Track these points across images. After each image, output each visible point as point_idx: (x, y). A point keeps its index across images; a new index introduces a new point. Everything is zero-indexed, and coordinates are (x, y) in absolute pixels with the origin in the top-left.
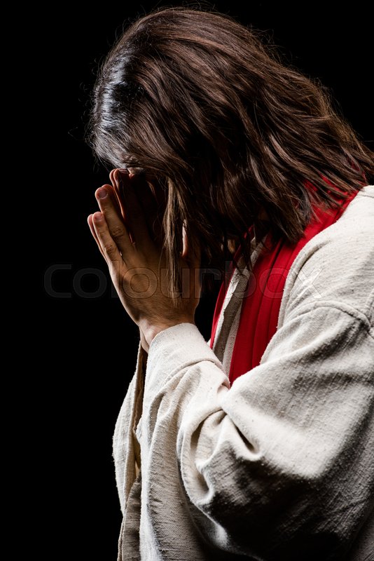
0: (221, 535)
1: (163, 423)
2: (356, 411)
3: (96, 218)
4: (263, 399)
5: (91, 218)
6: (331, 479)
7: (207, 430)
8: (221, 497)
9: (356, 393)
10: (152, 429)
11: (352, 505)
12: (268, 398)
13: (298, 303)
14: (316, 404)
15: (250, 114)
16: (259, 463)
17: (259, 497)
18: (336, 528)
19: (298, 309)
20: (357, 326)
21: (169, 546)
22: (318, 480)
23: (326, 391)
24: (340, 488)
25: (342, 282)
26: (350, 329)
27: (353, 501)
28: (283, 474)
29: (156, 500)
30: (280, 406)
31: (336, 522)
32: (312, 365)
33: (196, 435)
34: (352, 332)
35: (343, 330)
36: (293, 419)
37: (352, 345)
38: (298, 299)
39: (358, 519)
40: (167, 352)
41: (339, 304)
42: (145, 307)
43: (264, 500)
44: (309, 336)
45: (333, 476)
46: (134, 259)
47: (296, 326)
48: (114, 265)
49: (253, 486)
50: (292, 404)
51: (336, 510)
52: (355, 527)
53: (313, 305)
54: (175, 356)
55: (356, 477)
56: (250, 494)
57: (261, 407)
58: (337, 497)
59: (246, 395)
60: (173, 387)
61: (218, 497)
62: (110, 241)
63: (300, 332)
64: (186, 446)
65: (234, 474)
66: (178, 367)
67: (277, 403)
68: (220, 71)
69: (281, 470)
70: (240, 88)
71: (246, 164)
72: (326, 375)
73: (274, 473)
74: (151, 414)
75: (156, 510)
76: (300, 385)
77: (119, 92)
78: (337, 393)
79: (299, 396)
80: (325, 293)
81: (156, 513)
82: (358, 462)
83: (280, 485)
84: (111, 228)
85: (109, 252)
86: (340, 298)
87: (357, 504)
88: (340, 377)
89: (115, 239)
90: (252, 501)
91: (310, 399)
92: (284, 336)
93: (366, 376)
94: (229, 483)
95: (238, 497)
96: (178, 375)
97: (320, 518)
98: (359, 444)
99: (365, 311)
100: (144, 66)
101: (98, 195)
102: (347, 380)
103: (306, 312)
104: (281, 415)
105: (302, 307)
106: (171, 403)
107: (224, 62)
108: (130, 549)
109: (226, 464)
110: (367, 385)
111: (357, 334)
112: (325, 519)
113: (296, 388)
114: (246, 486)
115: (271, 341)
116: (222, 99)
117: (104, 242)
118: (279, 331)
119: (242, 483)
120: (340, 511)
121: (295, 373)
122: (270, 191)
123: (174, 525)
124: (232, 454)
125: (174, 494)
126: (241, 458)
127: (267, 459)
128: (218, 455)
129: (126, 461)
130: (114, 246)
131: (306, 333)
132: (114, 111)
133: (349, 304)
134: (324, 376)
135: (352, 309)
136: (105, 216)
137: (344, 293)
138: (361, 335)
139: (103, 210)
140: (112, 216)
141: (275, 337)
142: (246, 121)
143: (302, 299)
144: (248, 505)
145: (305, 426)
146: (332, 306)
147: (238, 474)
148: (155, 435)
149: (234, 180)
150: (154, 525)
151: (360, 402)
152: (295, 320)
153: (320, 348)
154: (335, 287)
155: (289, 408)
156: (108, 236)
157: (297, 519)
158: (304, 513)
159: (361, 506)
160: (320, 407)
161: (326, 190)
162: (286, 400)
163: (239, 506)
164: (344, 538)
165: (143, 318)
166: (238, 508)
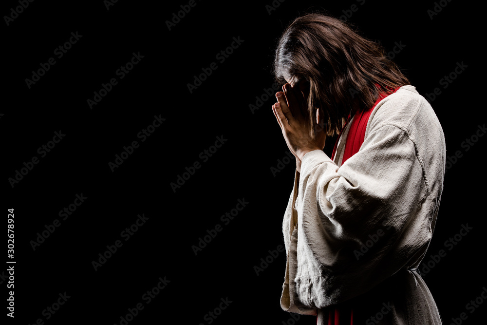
0: (339, 229)
1: (310, 186)
2: (403, 171)
3: (276, 105)
4: (358, 166)
5: (274, 106)
6: (392, 200)
7: (331, 184)
8: (339, 208)
9: (403, 164)
10: (304, 193)
11: (401, 215)
12: (361, 166)
13: (374, 126)
14: (384, 168)
15: (349, 52)
16: (358, 189)
17: (358, 207)
18: (394, 224)
19: (374, 129)
20: (403, 133)
21: (313, 242)
22: (386, 199)
23: (389, 162)
24: (396, 206)
25: (396, 114)
26: (400, 134)
27: (402, 213)
28: (369, 195)
29: (307, 222)
30: (367, 169)
31: (394, 221)
32: (382, 150)
33: (326, 187)
34: (401, 136)
35: (396, 135)
36: (373, 175)
37: (401, 142)
38: (374, 125)
39: (404, 222)
40: (310, 160)
41: (394, 124)
42: (300, 144)
43: (360, 209)
44: (380, 138)
45: (393, 199)
46: (294, 123)
47: (374, 135)
48: (284, 126)
49: (354, 201)
50: (372, 168)
51: (394, 216)
52: (403, 225)
53: (381, 125)
54: (315, 160)
55: (403, 202)
56: (353, 206)
57: (357, 170)
58: (395, 209)
59: (350, 165)
60: (314, 172)
61: (337, 208)
62: (283, 115)
63: (376, 137)
64: (321, 190)
65: (345, 198)
66: (317, 164)
67: (365, 168)
68: (335, 34)
69: (368, 193)
70: (344, 41)
71: (347, 74)
72: (389, 155)
73: (365, 195)
74: (304, 185)
75: (307, 226)
76: (376, 159)
77: (288, 45)
78: (394, 163)
79: (376, 165)
80: (387, 120)
81: (306, 228)
82: (404, 195)
83: (367, 201)
84: (283, 110)
85: (282, 120)
86: (394, 121)
87: (404, 214)
88: (395, 156)
89: (284, 114)
90: (354, 209)
91: (381, 166)
92: (368, 142)
93: (408, 156)
94: (343, 202)
95: (347, 208)
96: (316, 167)
97: (386, 219)
98: (404, 187)
99: (406, 127)
100: (299, 32)
101: (277, 95)
102: (399, 157)
103: (379, 129)
104: (367, 173)
105: (377, 127)
106: (313, 178)
107: (337, 31)
108: (293, 259)
109: (341, 193)
110: (408, 160)
111: (403, 137)
112: (389, 219)
113: (374, 161)
114: (351, 202)
115: (361, 147)
116: (336, 45)
117: (280, 116)
118: (365, 141)
119: (349, 201)
120: (396, 217)
121: (373, 154)
122: (358, 84)
123: (315, 234)
124: (344, 189)
125: (315, 221)
126: (349, 189)
127: (362, 188)
128: (338, 189)
129: (289, 229)
130: (284, 117)
131: (379, 137)
132: (285, 53)
133: (399, 124)
134: (387, 155)
135: (400, 126)
136: (280, 104)
137: (396, 119)
138: (405, 139)
139: (279, 101)
140: (283, 104)
141: (363, 144)
142: (347, 54)
143: (376, 124)
144: (352, 211)
145: (379, 178)
146: (391, 125)
147: (347, 197)
148: (305, 192)
149: (341, 81)
150: (305, 233)
151: (405, 167)
152: (373, 133)
153: (386, 142)
154: (392, 117)
155: (371, 170)
156: (281, 113)
157: (376, 218)
158: (379, 215)
159: (406, 216)
160: (386, 170)
161: (385, 86)
162: (370, 166)
163: (348, 212)
164: (398, 230)
165: (299, 149)
166: (347, 213)
